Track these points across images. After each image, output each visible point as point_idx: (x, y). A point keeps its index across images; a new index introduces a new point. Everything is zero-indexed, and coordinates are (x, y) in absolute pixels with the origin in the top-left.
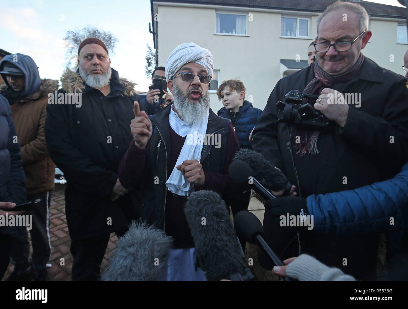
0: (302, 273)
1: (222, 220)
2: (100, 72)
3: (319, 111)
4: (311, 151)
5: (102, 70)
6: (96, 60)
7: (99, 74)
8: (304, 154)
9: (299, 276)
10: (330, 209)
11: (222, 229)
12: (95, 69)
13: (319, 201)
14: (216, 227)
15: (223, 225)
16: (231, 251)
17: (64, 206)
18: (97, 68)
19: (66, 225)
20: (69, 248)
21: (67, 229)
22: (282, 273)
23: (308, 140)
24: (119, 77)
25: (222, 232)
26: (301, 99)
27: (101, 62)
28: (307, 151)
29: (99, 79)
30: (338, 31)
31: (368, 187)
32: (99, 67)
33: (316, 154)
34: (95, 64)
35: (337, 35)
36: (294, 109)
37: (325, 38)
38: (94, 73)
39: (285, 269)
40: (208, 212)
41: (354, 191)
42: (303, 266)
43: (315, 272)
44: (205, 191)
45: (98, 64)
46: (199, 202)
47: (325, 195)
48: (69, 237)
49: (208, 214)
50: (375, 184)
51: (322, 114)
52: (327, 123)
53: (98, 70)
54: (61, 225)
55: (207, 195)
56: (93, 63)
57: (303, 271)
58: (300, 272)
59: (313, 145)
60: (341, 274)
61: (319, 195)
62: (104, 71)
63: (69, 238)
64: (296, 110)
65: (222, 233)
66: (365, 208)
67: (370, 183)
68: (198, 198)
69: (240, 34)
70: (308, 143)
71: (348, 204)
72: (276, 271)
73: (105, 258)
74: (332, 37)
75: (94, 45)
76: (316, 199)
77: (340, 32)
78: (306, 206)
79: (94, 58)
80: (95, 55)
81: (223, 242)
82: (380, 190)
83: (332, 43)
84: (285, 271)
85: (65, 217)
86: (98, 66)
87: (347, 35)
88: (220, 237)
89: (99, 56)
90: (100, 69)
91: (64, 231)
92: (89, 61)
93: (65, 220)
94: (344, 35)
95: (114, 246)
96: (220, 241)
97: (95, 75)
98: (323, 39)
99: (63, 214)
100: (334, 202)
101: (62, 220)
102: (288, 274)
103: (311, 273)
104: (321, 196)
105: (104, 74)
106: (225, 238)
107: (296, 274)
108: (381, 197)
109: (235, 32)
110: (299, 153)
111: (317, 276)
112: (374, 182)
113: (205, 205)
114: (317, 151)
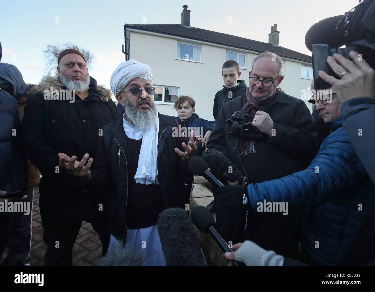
0: (247, 258)
1: (188, 234)
2: (81, 78)
3: (255, 127)
4: (251, 151)
5: (82, 77)
6: (77, 68)
7: (79, 80)
8: (246, 154)
9: (245, 261)
10: (264, 193)
11: (187, 242)
12: (76, 75)
13: (257, 188)
14: (183, 241)
15: (188, 238)
16: (195, 262)
17: (39, 199)
18: (78, 75)
19: (39, 216)
20: (42, 237)
21: (40, 220)
22: (232, 258)
23: (248, 144)
24: (97, 84)
25: (187, 244)
26: (243, 118)
27: (81, 70)
28: (248, 151)
29: (79, 85)
30: (266, 72)
31: (290, 176)
32: (80, 74)
33: (254, 154)
34: (76, 72)
35: (265, 75)
36: (239, 125)
37: (258, 75)
38: (75, 78)
39: (234, 255)
40: (175, 227)
41: (281, 179)
42: (248, 252)
43: (256, 256)
44: (174, 208)
45: (79, 72)
46: (169, 218)
47: (261, 183)
48: (42, 226)
49: (175, 229)
50: (295, 173)
51: (258, 129)
52: (261, 135)
53: (79, 76)
54: (36, 216)
55: (175, 212)
56: (74, 70)
57: (248, 257)
58: (246, 258)
59: (252, 147)
60: (275, 255)
61: (256, 183)
62: (84, 78)
63: (41, 228)
64: (240, 126)
65: (188, 246)
66: (289, 191)
67: (291, 173)
68: (167, 215)
69: (195, 60)
70: (248, 146)
71: (278, 189)
72: (226, 256)
73: (77, 243)
74: (262, 75)
75: (75, 55)
76: (254, 186)
77: (267, 73)
78: (247, 192)
79: (75, 66)
80: (76, 64)
81: (188, 254)
82: (298, 177)
83: (261, 79)
84: (233, 256)
85: (39, 208)
86: (78, 73)
87: (271, 77)
88: (185, 249)
89: (80, 65)
90: (81, 75)
91: (38, 221)
92: (70, 68)
93: (39, 211)
94: (269, 76)
95: (86, 232)
96: (186, 253)
97: (76, 81)
98: (256, 75)
99: (37, 206)
100: (267, 188)
101: (36, 211)
102: (236, 259)
103: (254, 257)
104: (258, 184)
105: (84, 80)
106: (190, 250)
107: (242, 259)
108: (299, 182)
109: (192, 59)
110: (243, 154)
111: (258, 259)
112: (294, 172)
113: (174, 221)
114: (255, 151)
